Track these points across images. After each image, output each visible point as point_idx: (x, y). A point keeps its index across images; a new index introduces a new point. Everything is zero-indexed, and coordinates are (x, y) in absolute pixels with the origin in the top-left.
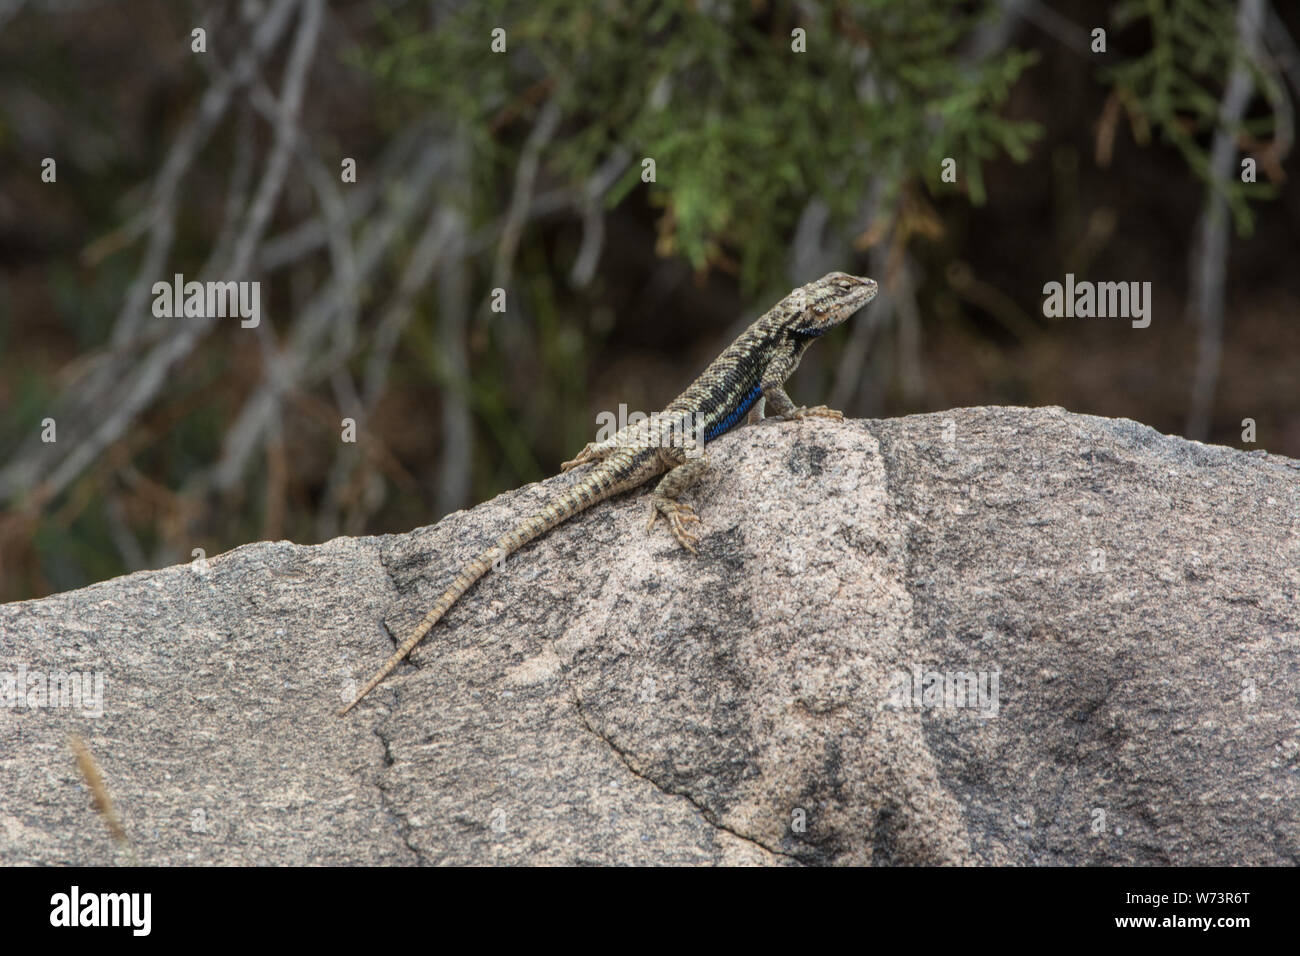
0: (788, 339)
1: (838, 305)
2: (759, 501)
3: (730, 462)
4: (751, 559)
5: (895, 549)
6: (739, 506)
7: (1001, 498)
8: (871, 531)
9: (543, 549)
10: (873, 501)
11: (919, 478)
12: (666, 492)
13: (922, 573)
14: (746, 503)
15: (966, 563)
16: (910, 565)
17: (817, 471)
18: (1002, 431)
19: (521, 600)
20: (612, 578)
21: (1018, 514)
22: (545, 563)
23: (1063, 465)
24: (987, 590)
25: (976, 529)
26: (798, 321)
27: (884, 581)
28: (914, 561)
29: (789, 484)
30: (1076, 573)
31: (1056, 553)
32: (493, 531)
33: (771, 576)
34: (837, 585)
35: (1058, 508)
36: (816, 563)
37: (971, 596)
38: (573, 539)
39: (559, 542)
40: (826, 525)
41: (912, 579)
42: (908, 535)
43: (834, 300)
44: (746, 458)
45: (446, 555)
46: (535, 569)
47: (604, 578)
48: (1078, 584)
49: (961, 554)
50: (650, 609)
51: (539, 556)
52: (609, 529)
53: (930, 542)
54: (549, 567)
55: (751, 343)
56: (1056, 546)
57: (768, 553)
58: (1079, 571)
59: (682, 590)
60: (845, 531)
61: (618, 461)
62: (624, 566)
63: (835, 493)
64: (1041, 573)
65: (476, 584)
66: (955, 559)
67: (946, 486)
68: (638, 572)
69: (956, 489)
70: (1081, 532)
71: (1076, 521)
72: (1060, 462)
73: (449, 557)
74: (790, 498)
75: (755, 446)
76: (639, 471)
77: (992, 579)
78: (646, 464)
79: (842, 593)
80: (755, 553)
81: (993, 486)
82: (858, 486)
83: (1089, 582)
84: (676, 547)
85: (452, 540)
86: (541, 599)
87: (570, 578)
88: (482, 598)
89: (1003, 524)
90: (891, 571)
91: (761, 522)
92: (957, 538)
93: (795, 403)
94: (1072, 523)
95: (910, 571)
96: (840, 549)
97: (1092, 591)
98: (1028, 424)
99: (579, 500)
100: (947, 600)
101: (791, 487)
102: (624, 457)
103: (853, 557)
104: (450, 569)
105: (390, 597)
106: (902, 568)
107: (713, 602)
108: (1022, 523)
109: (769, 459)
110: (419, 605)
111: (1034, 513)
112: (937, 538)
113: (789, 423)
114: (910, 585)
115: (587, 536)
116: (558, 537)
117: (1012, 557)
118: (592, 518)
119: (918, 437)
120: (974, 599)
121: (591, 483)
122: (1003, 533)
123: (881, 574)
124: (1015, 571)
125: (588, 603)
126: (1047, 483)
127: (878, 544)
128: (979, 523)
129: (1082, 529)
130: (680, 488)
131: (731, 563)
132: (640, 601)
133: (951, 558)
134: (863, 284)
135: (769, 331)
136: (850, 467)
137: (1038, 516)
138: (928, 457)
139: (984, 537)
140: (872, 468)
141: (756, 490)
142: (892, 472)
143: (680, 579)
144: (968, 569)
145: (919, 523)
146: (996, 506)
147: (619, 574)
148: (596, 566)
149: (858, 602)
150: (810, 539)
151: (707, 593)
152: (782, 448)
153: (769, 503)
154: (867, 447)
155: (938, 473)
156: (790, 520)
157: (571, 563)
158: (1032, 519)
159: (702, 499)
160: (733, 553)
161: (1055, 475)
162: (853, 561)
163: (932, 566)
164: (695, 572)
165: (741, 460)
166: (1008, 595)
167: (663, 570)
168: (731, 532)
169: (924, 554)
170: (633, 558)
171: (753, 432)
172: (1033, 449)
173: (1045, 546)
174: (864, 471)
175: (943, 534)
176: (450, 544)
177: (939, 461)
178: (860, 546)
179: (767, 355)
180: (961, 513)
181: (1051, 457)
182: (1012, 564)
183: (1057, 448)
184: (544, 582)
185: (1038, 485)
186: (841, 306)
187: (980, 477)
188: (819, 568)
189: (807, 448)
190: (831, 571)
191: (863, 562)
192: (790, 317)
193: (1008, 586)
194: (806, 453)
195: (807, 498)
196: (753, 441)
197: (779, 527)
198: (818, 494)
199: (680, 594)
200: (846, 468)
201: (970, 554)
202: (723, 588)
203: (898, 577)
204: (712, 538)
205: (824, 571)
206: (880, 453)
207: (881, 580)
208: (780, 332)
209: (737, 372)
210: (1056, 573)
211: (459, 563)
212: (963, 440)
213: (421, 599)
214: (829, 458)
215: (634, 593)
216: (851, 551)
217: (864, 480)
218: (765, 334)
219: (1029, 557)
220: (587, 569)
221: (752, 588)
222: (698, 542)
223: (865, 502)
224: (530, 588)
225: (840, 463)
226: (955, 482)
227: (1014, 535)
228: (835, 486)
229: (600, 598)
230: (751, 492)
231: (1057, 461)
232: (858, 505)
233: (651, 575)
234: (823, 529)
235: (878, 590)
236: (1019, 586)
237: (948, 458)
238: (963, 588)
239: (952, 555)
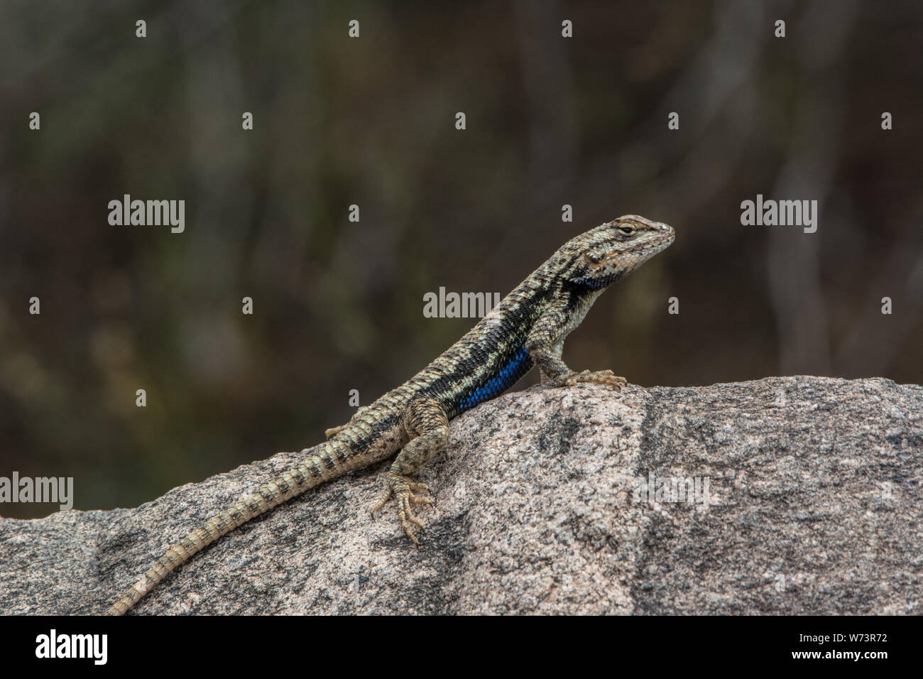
0: (562, 291)
1: (616, 251)
2: (496, 482)
3: (479, 434)
4: (470, 551)
5: (628, 545)
6: (475, 487)
7: (769, 487)
8: (604, 522)
9: (259, 531)
10: (615, 486)
11: (679, 460)
12: (402, 469)
13: (654, 575)
14: (482, 484)
15: (711, 564)
16: (642, 564)
17: (565, 448)
18: (799, 406)
19: (219, 593)
20: (321, 569)
21: (787, 506)
22: (257, 549)
23: (860, 449)
24: (726, 596)
25: (731, 524)
26: (572, 269)
27: (605, 582)
28: (648, 559)
29: (533, 462)
30: (842, 580)
31: (824, 555)
32: (212, 509)
33: (484, 573)
34: (548, 586)
35: (840, 500)
36: (533, 559)
37: (706, 603)
38: (296, 521)
39: (280, 524)
40: (555, 513)
41: (641, 582)
42: (647, 528)
43: (612, 245)
44: (497, 430)
45: (154, 536)
46: (244, 556)
47: (313, 568)
48: (843, 592)
49: (706, 553)
50: (351, 607)
51: (252, 541)
52: (338, 510)
53: (671, 537)
54: (260, 554)
55: (523, 294)
56: (825, 546)
57: (489, 545)
58: (847, 578)
59: (392, 586)
60: (574, 521)
61: (356, 430)
62: (335, 555)
63: (576, 476)
64: (798, 578)
65: (177, 570)
66: (697, 558)
67: (708, 470)
68: (349, 564)
69: (720, 474)
70: (861, 531)
71: (857, 517)
72: (857, 445)
73: (156, 539)
74: (529, 480)
75: (511, 416)
76: (380, 442)
77: (736, 584)
78: (388, 434)
79: (552, 596)
80: (476, 544)
81: (765, 472)
82: (603, 468)
83: (858, 591)
84: (399, 534)
85: (166, 518)
86: (241, 592)
87: (279, 568)
88: (178, 589)
89: (765, 519)
90: (616, 571)
91: (492, 508)
92: (705, 534)
93: (569, 367)
94: (852, 520)
95: (641, 571)
96: (565, 543)
97: (859, 602)
98: (832, 398)
99: (306, 475)
100: (674, 608)
101: (534, 467)
102: (363, 426)
103: (577, 552)
104: (153, 553)
105: (87, 584)
106: (631, 567)
107: (421, 602)
108: (788, 517)
109: (521, 432)
110: (111, 594)
111: (807, 506)
112: (681, 532)
113: (555, 390)
114: (636, 589)
115: (312, 517)
116: (280, 519)
117: (765, 558)
118: (323, 497)
119: (694, 411)
120: (708, 607)
121: (323, 455)
122: (762, 529)
123: (604, 574)
124: (766, 575)
125: (287, 598)
126: (834, 470)
127: (609, 537)
128: (735, 516)
129: (863, 527)
130: (415, 464)
131: (452, 555)
132: (342, 598)
133: (694, 557)
134: (652, 229)
135: (543, 281)
136: (599, 445)
137: (810, 510)
138: (698, 436)
139: (738, 533)
140: (625, 447)
141: (496, 470)
142: (649, 452)
143: (392, 573)
144: (711, 571)
145: (664, 513)
146: (762, 496)
147: (329, 564)
148: (310, 555)
149: (568, 607)
150: (535, 530)
151: (418, 590)
152: (540, 419)
153: (505, 485)
154: (627, 421)
155: (704, 455)
156: (522, 506)
157: (287, 549)
158: (802, 514)
159: (443, 478)
160: (456, 543)
161: (846, 461)
162: (576, 557)
163: (668, 566)
164: (411, 565)
165: (491, 434)
166: (753, 603)
167: (376, 562)
168: (460, 517)
169: (663, 551)
170: (349, 547)
171: (514, 399)
172: (827, 428)
173: (811, 546)
174: (614, 450)
175: (688, 528)
176: (162, 523)
177: (709, 441)
178: (587, 540)
179: (539, 309)
180: (717, 503)
181: (848, 439)
182: (764, 567)
183: (857, 428)
184: (250, 572)
185: (820, 473)
186: (620, 253)
187: (752, 461)
188: (536, 565)
189: (563, 422)
190: (547, 569)
191: (588, 559)
192: (565, 264)
193: (754, 593)
194: (561, 427)
195: (546, 480)
196: (511, 410)
197: (508, 514)
198: (558, 476)
199: (388, 591)
200: (595, 445)
201: (716, 553)
202: (436, 585)
203: (623, 578)
204: (440, 524)
205: (540, 568)
206: (642, 429)
207: (601, 581)
208: (554, 282)
209: (501, 328)
210: (817, 578)
211: (165, 546)
212: (748, 415)
213: (114, 587)
214: (580, 433)
215: (338, 588)
216: (575, 546)
217: (613, 461)
218: (538, 284)
219: (787, 559)
220: (299, 558)
221: (463, 586)
222: (422, 529)
223: (605, 488)
224: (233, 578)
225: (590, 440)
226: (721, 466)
227: (774, 532)
228: (578, 467)
229: (302, 592)
230: (491, 470)
231: (853, 444)
232: (595, 490)
233: (362, 567)
234: (551, 518)
235: (594, 594)
236: (767, 593)
237: (720, 436)
238: (698, 593)
239: (696, 554)
